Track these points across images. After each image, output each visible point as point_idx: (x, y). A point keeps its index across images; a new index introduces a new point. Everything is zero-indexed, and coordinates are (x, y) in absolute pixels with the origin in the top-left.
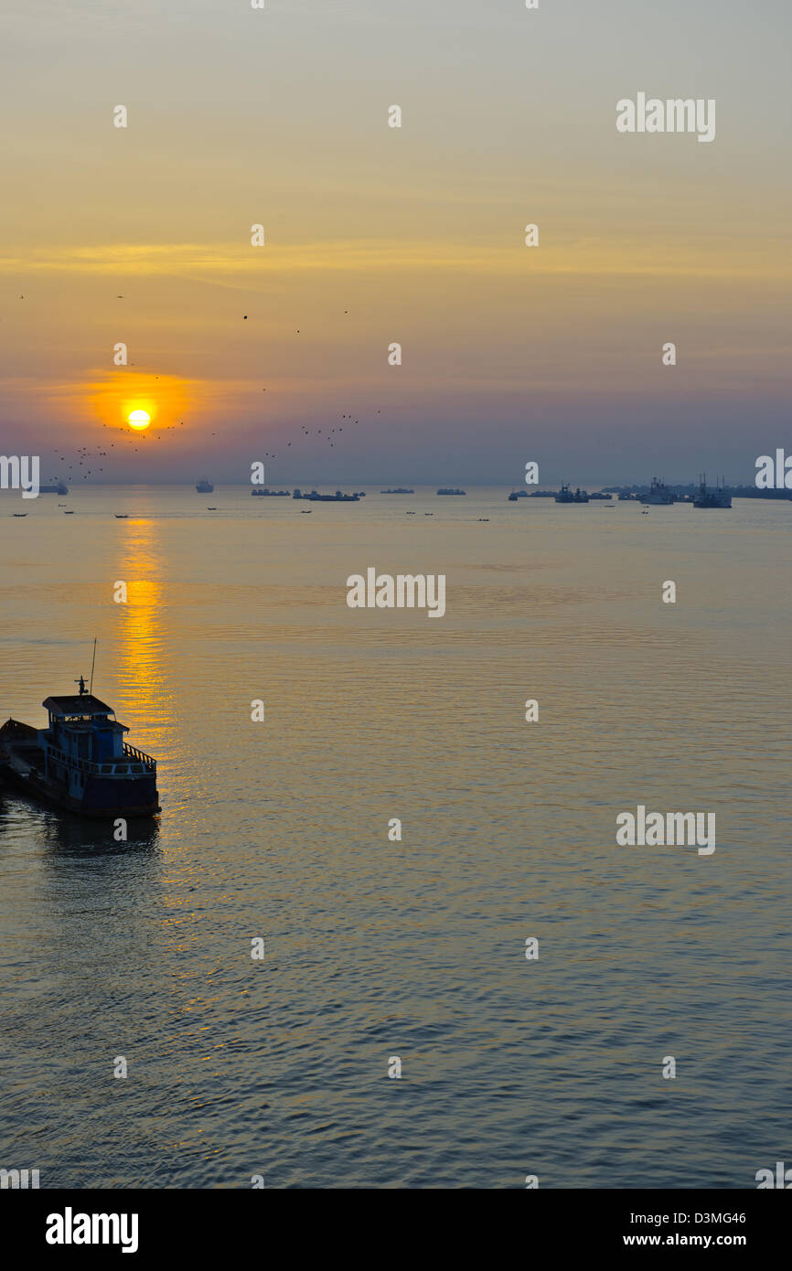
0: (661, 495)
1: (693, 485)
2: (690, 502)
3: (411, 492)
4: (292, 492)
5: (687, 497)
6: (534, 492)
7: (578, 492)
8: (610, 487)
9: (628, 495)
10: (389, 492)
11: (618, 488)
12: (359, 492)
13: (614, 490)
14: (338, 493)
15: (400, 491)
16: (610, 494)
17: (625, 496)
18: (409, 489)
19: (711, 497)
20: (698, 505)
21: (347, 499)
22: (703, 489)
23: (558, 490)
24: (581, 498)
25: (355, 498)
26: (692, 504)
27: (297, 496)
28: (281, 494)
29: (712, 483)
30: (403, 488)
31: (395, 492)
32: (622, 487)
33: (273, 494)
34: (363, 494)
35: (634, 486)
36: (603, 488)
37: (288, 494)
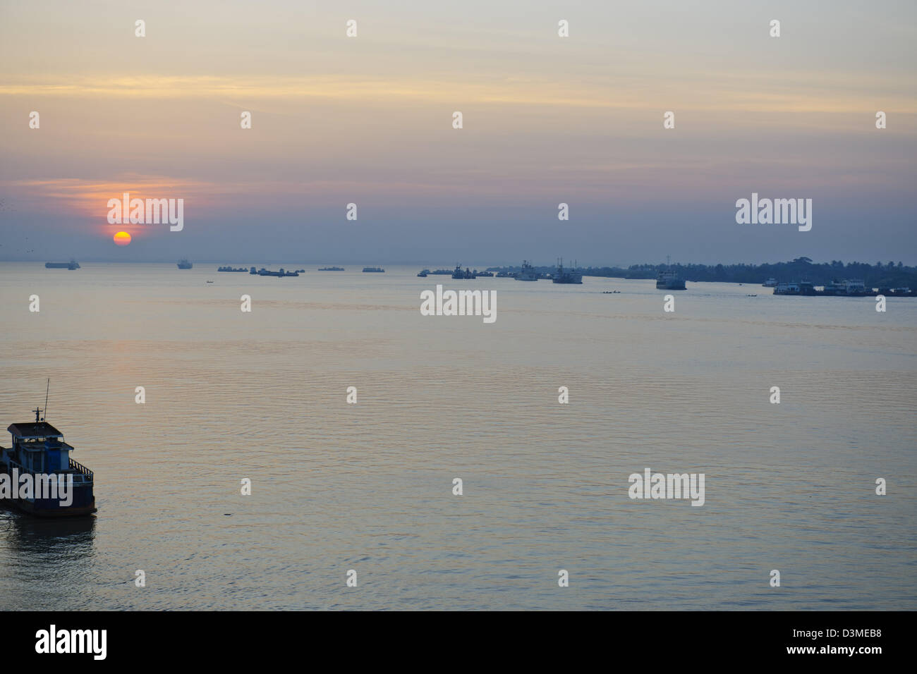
0: (529, 273)
1: (554, 266)
2: (551, 279)
3: (342, 270)
4: (249, 269)
5: (548, 275)
6: (435, 270)
7: (468, 271)
8: (492, 267)
9: (506, 274)
10: (325, 269)
11: (498, 268)
12: (300, 270)
13: (495, 270)
14: (282, 270)
15: (334, 269)
16: (492, 272)
17: (503, 274)
18: (341, 267)
19: (566, 275)
20: (556, 281)
21: (289, 274)
22: (560, 270)
23: (453, 269)
24: (469, 275)
25: (296, 274)
26: (551, 281)
27: (253, 272)
28: (241, 270)
29: (567, 265)
30: (337, 266)
31: (330, 269)
32: (502, 267)
33: (235, 270)
34: (303, 271)
35: (511, 267)
36: (488, 267)
37: (246, 270)
